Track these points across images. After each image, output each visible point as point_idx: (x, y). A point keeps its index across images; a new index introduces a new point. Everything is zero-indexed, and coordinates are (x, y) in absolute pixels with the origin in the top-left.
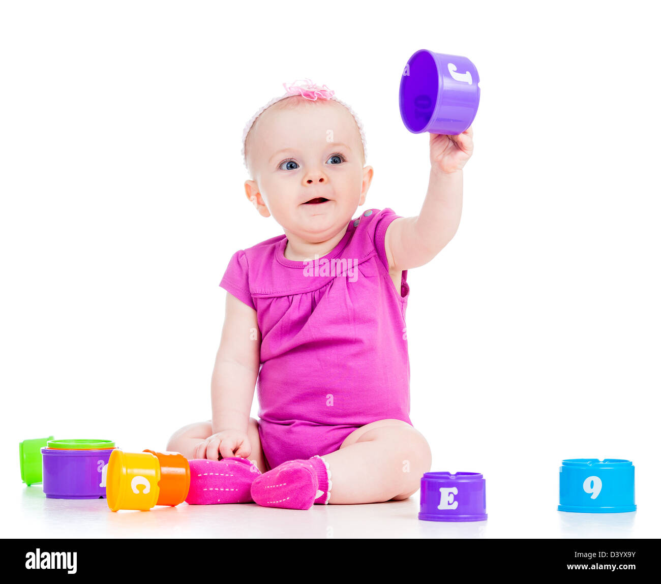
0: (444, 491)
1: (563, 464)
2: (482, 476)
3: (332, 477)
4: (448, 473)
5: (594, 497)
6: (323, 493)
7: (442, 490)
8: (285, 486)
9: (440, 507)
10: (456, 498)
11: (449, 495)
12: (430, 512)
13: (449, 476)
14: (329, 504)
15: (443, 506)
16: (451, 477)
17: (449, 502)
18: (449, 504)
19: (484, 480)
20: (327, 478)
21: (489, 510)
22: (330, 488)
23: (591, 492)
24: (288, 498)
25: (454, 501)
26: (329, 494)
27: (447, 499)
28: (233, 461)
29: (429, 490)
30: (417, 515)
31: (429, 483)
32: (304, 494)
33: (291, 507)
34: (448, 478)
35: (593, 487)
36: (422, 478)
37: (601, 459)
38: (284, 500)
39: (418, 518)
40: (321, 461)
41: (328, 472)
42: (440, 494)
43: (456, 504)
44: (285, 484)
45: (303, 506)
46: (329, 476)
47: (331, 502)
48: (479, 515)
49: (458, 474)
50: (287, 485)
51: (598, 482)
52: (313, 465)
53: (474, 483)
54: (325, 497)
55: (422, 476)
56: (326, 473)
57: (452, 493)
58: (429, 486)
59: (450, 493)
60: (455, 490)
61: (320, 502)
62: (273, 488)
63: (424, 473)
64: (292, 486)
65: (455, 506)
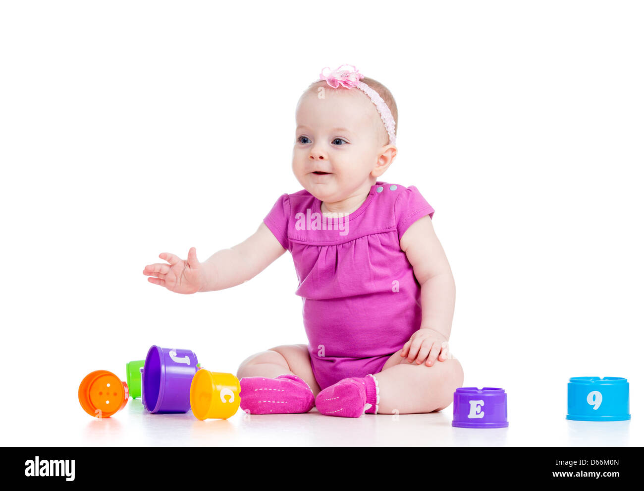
0: (473, 403)
1: (571, 381)
2: (504, 391)
3: (380, 392)
4: (476, 389)
5: (596, 408)
6: (372, 405)
7: (471, 402)
8: (338, 400)
9: (470, 416)
10: (483, 409)
11: (477, 407)
12: (461, 420)
13: (477, 391)
14: (378, 414)
15: (472, 415)
16: (478, 392)
17: (477, 412)
18: (477, 414)
19: (506, 394)
20: (375, 394)
21: (509, 419)
22: (378, 402)
23: (593, 404)
24: (341, 409)
25: (481, 411)
26: (377, 407)
27: (475, 410)
28: (286, 379)
29: (460, 402)
30: (451, 423)
31: (460, 396)
32: (354, 406)
33: (345, 415)
34: (476, 393)
35: (595, 400)
36: (455, 393)
37: (602, 377)
38: (338, 410)
39: (451, 426)
40: (372, 379)
41: (377, 389)
42: (469, 405)
43: (483, 413)
44: (338, 398)
45: (354, 415)
46: (378, 392)
47: (379, 412)
48: (501, 422)
49: (484, 389)
50: (340, 398)
51: (599, 396)
52: (365, 382)
53: (497, 396)
54: (374, 408)
55: (455, 391)
56: (375, 389)
57: (480, 405)
58: (460, 400)
59: (478, 405)
60: (482, 403)
61: (370, 412)
62: (330, 401)
63: (457, 388)
64: (344, 399)
65: (482, 415)
